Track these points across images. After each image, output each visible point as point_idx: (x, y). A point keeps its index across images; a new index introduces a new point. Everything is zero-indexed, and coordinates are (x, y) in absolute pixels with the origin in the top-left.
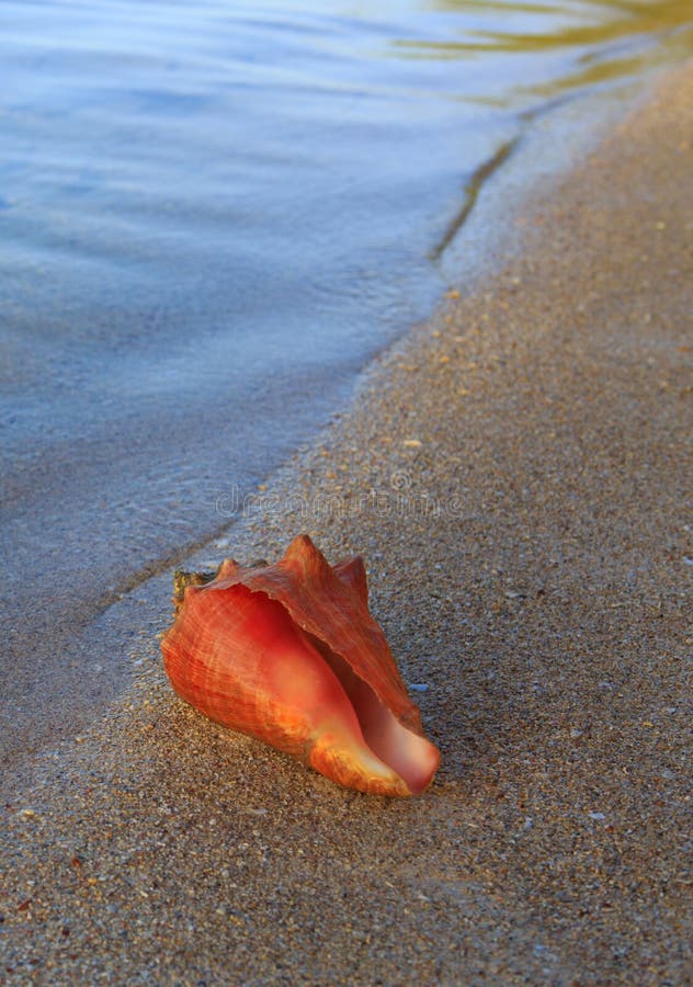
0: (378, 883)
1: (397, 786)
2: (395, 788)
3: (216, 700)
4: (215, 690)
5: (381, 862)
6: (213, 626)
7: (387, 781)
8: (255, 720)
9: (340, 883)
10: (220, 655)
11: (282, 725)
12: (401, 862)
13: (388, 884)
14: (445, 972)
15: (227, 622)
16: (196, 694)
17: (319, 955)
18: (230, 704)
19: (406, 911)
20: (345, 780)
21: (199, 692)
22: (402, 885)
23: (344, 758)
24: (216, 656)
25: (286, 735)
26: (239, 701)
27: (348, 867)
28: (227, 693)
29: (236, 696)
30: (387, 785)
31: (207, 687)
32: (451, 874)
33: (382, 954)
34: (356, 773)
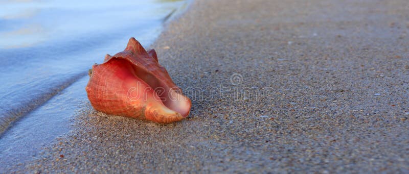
0: (175, 146)
1: (177, 116)
2: (177, 117)
3: (108, 103)
4: (107, 99)
5: (175, 140)
6: (104, 76)
7: (174, 115)
8: (123, 106)
9: (161, 148)
10: (107, 85)
11: (133, 105)
12: (182, 139)
13: (179, 146)
14: (205, 164)
15: (108, 74)
16: (101, 103)
17: (157, 168)
18: (113, 103)
19: (187, 151)
20: (158, 119)
21: (102, 102)
22: (184, 145)
23: (157, 111)
24: (106, 86)
25: (135, 109)
26: (116, 101)
27: (164, 144)
28: (111, 99)
29: (115, 99)
30: (174, 117)
31: (104, 99)
32: (201, 139)
33: (180, 164)
34: (162, 115)
